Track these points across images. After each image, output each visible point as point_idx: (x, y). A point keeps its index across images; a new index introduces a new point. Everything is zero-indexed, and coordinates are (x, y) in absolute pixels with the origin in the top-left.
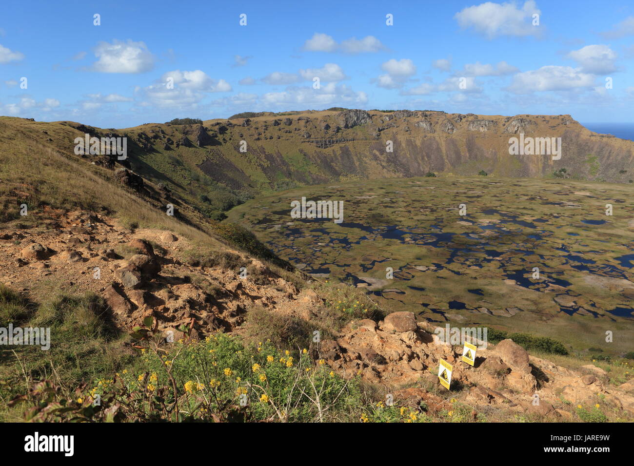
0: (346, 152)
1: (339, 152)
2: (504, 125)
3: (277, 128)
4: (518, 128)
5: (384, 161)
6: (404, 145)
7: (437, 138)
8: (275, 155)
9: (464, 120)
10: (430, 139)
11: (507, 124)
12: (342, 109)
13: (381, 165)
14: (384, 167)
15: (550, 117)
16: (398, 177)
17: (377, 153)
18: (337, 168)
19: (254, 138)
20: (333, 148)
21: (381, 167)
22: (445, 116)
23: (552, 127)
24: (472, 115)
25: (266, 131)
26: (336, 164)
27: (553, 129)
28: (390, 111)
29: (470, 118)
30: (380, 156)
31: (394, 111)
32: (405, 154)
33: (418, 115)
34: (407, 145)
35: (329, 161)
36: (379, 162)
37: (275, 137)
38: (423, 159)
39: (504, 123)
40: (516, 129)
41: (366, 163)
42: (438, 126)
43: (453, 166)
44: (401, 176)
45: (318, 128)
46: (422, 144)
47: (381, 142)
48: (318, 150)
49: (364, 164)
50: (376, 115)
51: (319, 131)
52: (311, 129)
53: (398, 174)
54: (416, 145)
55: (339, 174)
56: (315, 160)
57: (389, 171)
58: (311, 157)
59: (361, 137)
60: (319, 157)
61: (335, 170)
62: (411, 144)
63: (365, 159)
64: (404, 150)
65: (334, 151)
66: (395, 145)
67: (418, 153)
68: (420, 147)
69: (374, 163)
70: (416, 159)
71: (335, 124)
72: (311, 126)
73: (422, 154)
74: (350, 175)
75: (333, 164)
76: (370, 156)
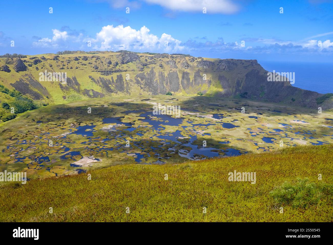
0: (120, 78)
1: (115, 79)
2: (218, 65)
3: (77, 62)
4: (225, 67)
5: (142, 84)
6: (157, 75)
7: (178, 72)
8: (71, 79)
9: (196, 61)
10: (174, 72)
11: (220, 64)
13: (140, 87)
14: (141, 88)
15: (245, 61)
17: (140, 79)
18: (112, 88)
19: (60, 68)
20: (112, 75)
21: (140, 88)
22: (185, 58)
24: (201, 58)
25: (69, 64)
26: (112, 85)
27: (245, 68)
29: (200, 60)
30: (141, 81)
31: (155, 54)
32: (157, 81)
33: (169, 57)
34: (159, 75)
35: (108, 83)
36: (139, 85)
37: (75, 67)
38: (167, 84)
39: (218, 63)
40: (224, 67)
41: (131, 85)
42: (180, 64)
43: (184, 88)
44: (151, 93)
45: (104, 63)
46: (168, 75)
47: (144, 73)
48: (102, 76)
49: (129, 86)
50: (143, 56)
51: (104, 65)
52: (99, 63)
53: (149, 93)
54: (164, 75)
55: (112, 92)
56: (99, 83)
57: (144, 90)
58: (96, 81)
59: (131, 69)
60: (101, 81)
61: (110, 89)
62: (161, 75)
63: (131, 83)
64: (157, 78)
65: (112, 78)
66: (152, 75)
67: (164, 80)
68: (167, 77)
69: (136, 85)
70: (163, 84)
71: (115, 61)
72: (100, 62)
73: (167, 81)
74: (119, 92)
75: (110, 85)
76: (135, 81)
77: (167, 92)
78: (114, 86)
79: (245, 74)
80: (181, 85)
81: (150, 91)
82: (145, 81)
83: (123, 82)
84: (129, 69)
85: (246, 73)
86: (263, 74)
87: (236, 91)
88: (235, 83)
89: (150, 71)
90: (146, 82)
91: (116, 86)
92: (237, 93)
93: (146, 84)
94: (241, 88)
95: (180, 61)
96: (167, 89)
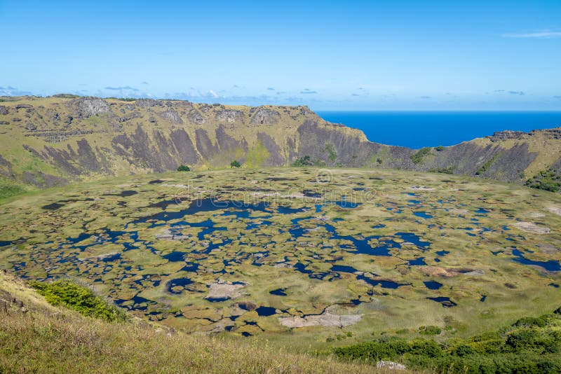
0: (83, 145)
1: (76, 148)
2: (251, 115)
4: (264, 118)
6: (151, 137)
7: (186, 130)
9: (211, 110)
10: (179, 130)
11: (253, 114)
12: (72, 96)
13: (128, 160)
14: (131, 163)
15: (291, 108)
16: (149, 173)
17: (122, 147)
18: (76, 166)
20: (67, 143)
21: (128, 162)
22: (192, 106)
23: (293, 117)
24: (219, 105)
26: (74, 161)
27: (294, 119)
28: (130, 100)
29: (218, 108)
30: (125, 150)
31: (135, 100)
32: (153, 147)
33: (164, 105)
34: (155, 138)
35: (64, 158)
36: (125, 156)
38: (173, 152)
39: (250, 113)
40: (261, 119)
41: (110, 158)
42: (185, 116)
43: (206, 157)
44: (152, 171)
45: (46, 118)
46: (171, 136)
47: (125, 135)
48: (48, 145)
49: (107, 160)
50: (116, 104)
51: (47, 122)
52: (36, 119)
53: (148, 170)
54: (164, 137)
55: (79, 173)
56: (47, 157)
57: (137, 166)
58: (41, 154)
59: (101, 128)
60: (50, 153)
61: (73, 168)
62: (158, 136)
63: (108, 154)
64: (152, 143)
65: (69, 146)
66: (141, 138)
67: (167, 146)
68: (169, 140)
69: (119, 158)
70: (166, 152)
71: (67, 114)
72: (35, 116)
73: (172, 146)
74: (92, 173)
75: (69, 161)
76: (114, 151)
77: (179, 165)
78: (77, 161)
79: (296, 129)
80: (198, 153)
81: (148, 167)
82: (133, 149)
83: (94, 154)
84: (95, 129)
85: (297, 127)
86: (324, 126)
87: (291, 156)
88: (286, 142)
89: (136, 131)
90: (135, 152)
91: (82, 161)
92: (294, 158)
93: (136, 155)
94: (296, 151)
95: (183, 110)
96: (176, 160)
